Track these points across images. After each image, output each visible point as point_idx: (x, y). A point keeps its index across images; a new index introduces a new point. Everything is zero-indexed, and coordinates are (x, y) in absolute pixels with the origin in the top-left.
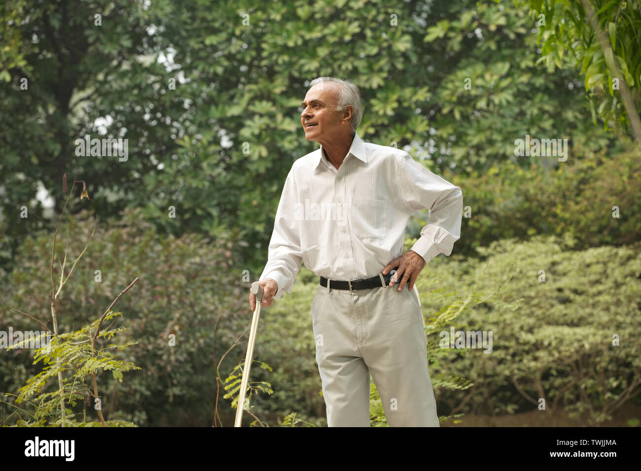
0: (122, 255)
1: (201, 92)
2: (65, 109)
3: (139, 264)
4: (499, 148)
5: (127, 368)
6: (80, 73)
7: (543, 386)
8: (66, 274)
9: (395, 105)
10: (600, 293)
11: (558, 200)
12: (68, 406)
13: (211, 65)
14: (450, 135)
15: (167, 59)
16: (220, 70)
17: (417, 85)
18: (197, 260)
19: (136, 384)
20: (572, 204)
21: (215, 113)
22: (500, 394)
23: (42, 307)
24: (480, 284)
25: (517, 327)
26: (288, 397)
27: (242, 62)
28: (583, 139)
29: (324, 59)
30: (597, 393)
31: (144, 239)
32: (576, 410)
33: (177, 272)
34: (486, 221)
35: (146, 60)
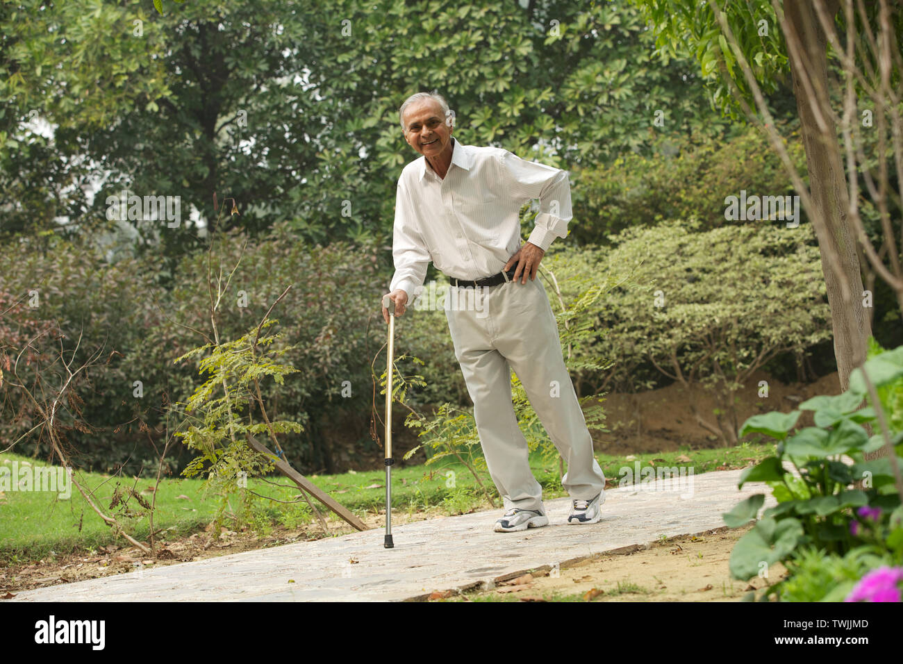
0: (274, 266)
1: (337, 107)
2: (211, 134)
3: (291, 274)
4: (622, 140)
5: (287, 372)
6: (223, 99)
7: (679, 361)
8: (223, 287)
9: (522, 106)
10: (726, 270)
11: (681, 185)
12: (234, 411)
13: (345, 81)
14: (575, 131)
15: (303, 79)
16: (353, 86)
17: (541, 86)
18: (345, 266)
19: (296, 387)
20: (694, 188)
21: (351, 127)
22: (639, 372)
23: (203, 321)
24: (614, 269)
25: (651, 310)
26: (440, 389)
27: (374, 76)
28: (700, 127)
29: (451, 68)
30: (730, 364)
31: (293, 250)
32: (710, 381)
33: (327, 279)
34: (614, 209)
35: (283, 82)
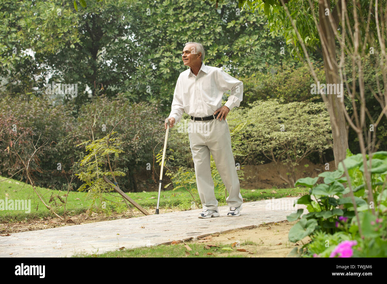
0: (117, 110)
1: (145, 49)
2: (95, 57)
3: (124, 113)
4: (255, 67)
5: (120, 152)
6: (100, 44)
7: (274, 154)
8: (97, 117)
9: (217, 52)
10: (293, 119)
11: (277, 85)
12: (99, 166)
13: (148, 39)
14: (237, 62)
15: (132, 38)
16: (151, 41)
17: (224, 44)
18: (145, 111)
19: (124, 157)
20: (283, 86)
21: (150, 57)
22: (258, 157)
23: (89, 130)
24: (250, 117)
25: (264, 133)
26: (180, 161)
27: (159, 38)
28: (286, 63)
29: (190, 36)
30: (293, 155)
31: (125, 104)
32: (286, 162)
33: (138, 116)
34: (251, 94)
35: (124, 38)
